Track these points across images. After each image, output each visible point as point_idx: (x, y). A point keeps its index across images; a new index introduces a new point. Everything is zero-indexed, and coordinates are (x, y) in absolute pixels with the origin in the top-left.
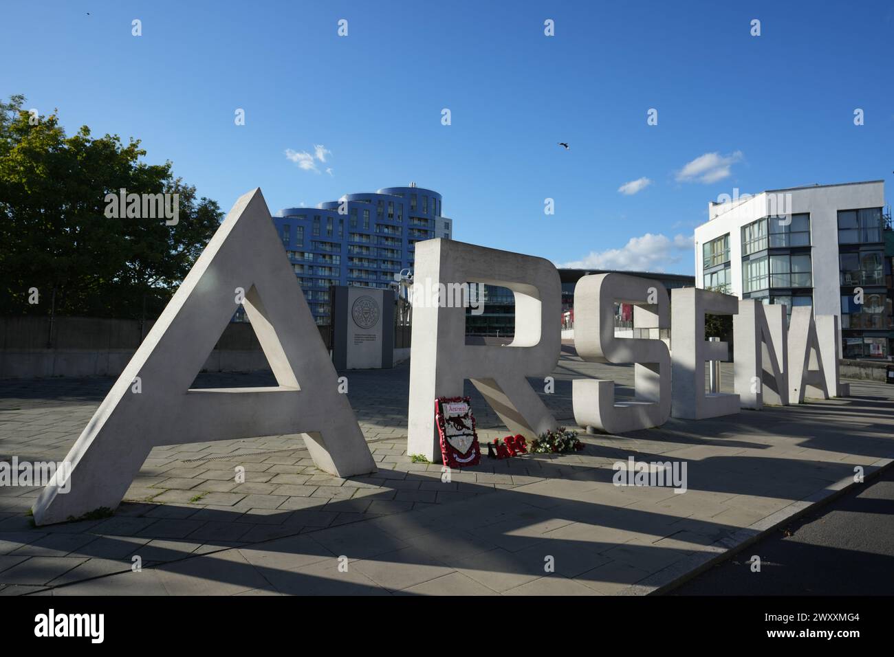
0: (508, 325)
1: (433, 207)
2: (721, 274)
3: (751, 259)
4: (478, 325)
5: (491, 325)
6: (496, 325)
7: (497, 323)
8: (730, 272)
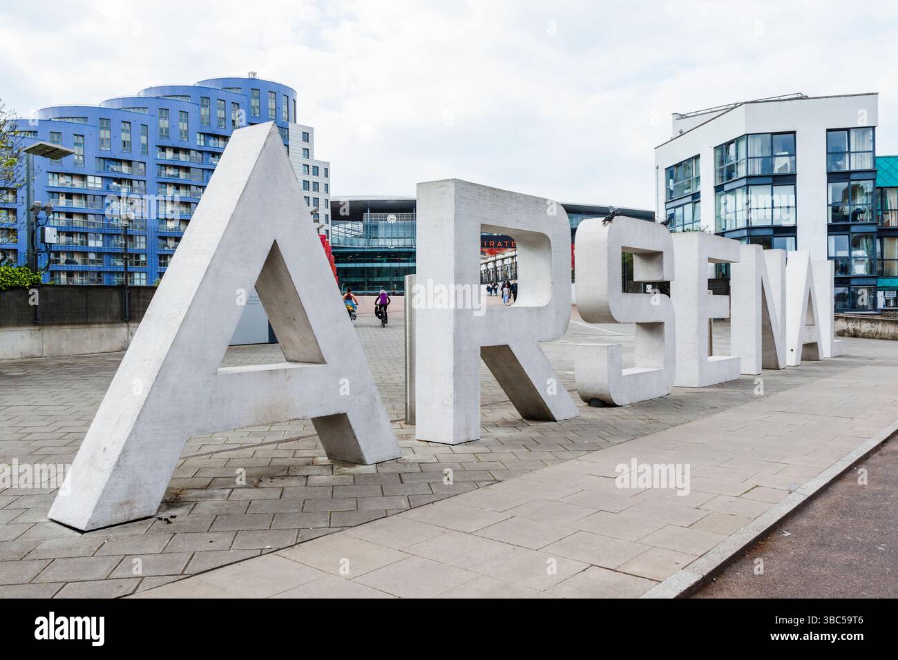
0: (395, 279)
1: (285, 108)
2: (689, 208)
3: (725, 189)
4: (353, 280)
5: (371, 280)
6: (379, 279)
7: (378, 276)
8: (700, 207)
